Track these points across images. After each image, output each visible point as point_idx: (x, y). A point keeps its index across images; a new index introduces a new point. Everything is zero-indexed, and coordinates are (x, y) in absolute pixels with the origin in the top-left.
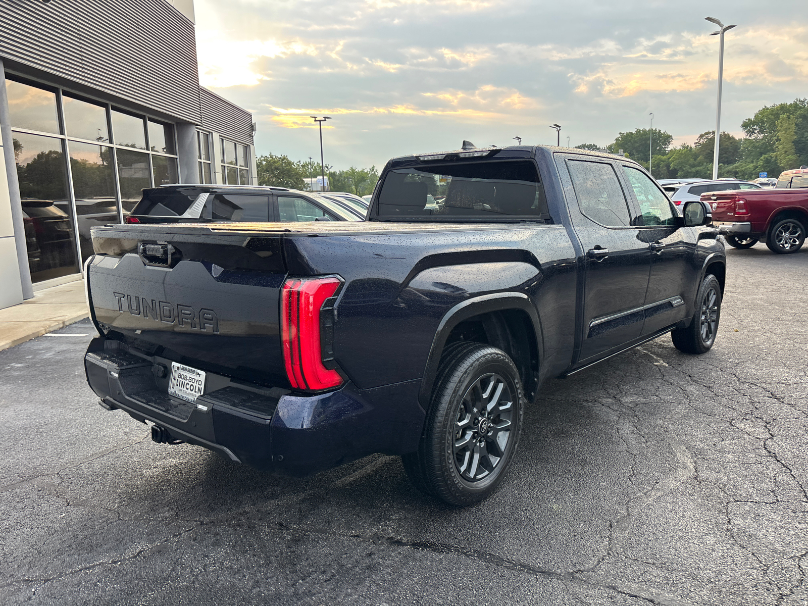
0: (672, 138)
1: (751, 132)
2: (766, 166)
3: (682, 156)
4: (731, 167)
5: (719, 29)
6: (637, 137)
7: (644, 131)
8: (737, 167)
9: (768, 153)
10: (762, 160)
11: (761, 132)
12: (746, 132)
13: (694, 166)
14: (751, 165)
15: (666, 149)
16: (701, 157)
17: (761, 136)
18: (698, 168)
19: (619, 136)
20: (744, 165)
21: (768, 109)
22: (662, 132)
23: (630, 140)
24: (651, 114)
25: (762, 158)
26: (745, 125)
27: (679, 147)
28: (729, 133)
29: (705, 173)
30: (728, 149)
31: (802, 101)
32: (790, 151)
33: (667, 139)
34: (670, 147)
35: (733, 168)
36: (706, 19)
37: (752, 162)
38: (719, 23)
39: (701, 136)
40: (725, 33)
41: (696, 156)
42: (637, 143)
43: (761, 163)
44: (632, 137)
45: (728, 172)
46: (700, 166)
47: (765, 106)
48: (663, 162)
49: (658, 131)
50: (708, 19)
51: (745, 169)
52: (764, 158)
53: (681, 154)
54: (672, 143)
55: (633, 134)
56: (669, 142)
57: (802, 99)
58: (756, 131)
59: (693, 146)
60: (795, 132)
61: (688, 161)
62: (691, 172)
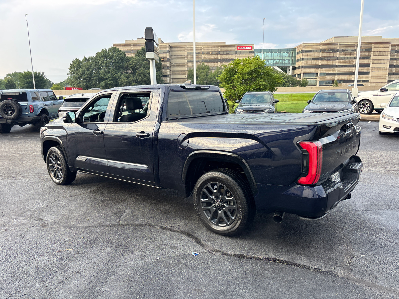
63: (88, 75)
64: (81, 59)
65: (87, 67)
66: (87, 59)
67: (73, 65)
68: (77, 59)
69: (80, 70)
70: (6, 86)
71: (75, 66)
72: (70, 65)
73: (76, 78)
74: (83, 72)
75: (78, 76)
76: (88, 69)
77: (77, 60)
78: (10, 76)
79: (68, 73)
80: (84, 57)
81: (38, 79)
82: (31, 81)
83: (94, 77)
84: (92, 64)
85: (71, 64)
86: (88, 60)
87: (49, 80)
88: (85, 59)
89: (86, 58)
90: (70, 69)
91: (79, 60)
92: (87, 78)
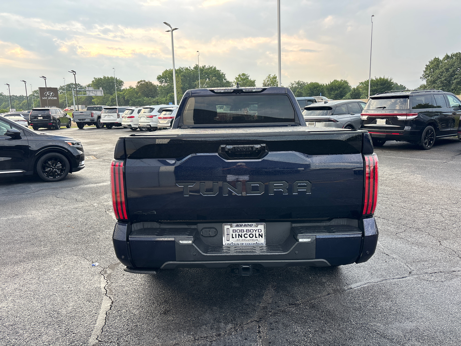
0: (123, 83)
1: (161, 82)
2: (171, 99)
3: (131, 93)
4: (155, 99)
5: (170, 29)
6: (104, 81)
7: (108, 78)
8: (158, 100)
9: (171, 93)
10: (169, 96)
11: (166, 82)
12: (159, 82)
13: (137, 98)
14: (164, 99)
15: (121, 88)
16: (139, 94)
17: (166, 84)
18: (139, 99)
19: (94, 79)
20: (161, 98)
21: (167, 71)
22: (118, 79)
23: (101, 82)
24: (113, 68)
25: (169, 95)
26: (159, 78)
27: (128, 88)
28: (151, 82)
29: (143, 102)
30: (152, 90)
31: (182, 68)
32: (180, 93)
33: (121, 83)
34: (123, 88)
35: (156, 100)
36: (164, 23)
37: (164, 97)
38: (170, 26)
39: (139, 82)
40: (173, 31)
41: (137, 93)
42: (105, 84)
43: (168, 98)
44: (101, 81)
45: (154, 102)
46: (140, 98)
47: (166, 69)
48: (121, 95)
49: (115, 78)
50: (165, 23)
51: (161, 101)
52: (170, 95)
53: (130, 91)
54: (124, 85)
55: (102, 79)
56: (122, 85)
57: (182, 67)
58: (164, 82)
59: (135, 87)
60: (181, 83)
61: (134, 95)
62: (136, 102)
63: (446, 77)
64: (441, 58)
65: (447, 67)
66: (450, 56)
67: (429, 66)
68: (435, 58)
69: (437, 71)
70: (352, 95)
71: (431, 68)
72: (426, 67)
73: (430, 82)
74: (441, 73)
75: (432, 80)
76: (448, 69)
77: (437, 60)
78: (362, 84)
79: (422, 76)
80: (446, 55)
81: (384, 86)
82: (376, 88)
83: (455, 80)
84: (455, 62)
85: (426, 65)
86: (452, 57)
87: (404, 86)
88: (447, 57)
89: (447, 55)
90: (425, 72)
91: (439, 59)
92: (445, 81)
